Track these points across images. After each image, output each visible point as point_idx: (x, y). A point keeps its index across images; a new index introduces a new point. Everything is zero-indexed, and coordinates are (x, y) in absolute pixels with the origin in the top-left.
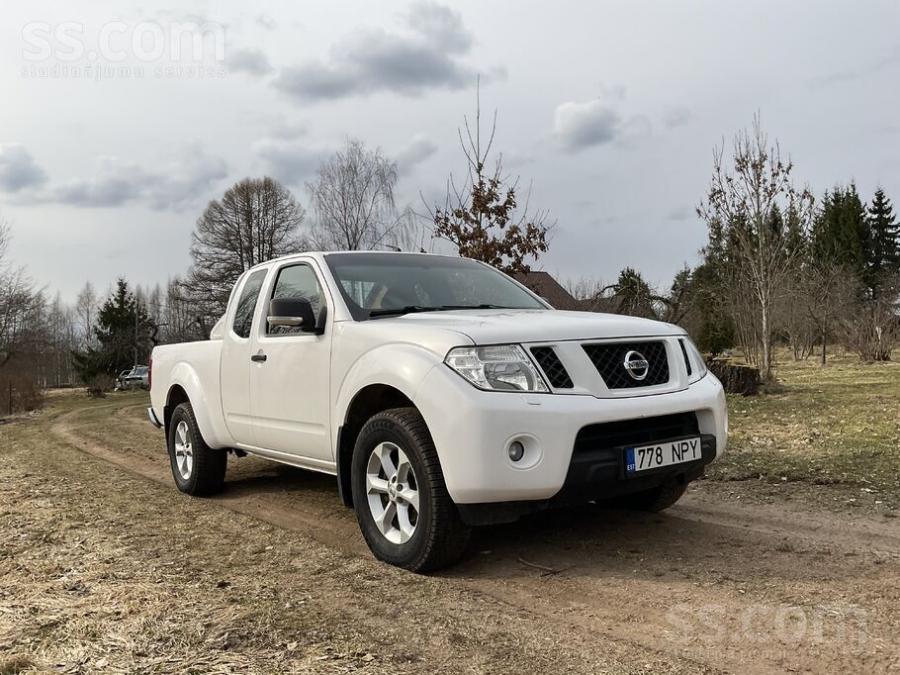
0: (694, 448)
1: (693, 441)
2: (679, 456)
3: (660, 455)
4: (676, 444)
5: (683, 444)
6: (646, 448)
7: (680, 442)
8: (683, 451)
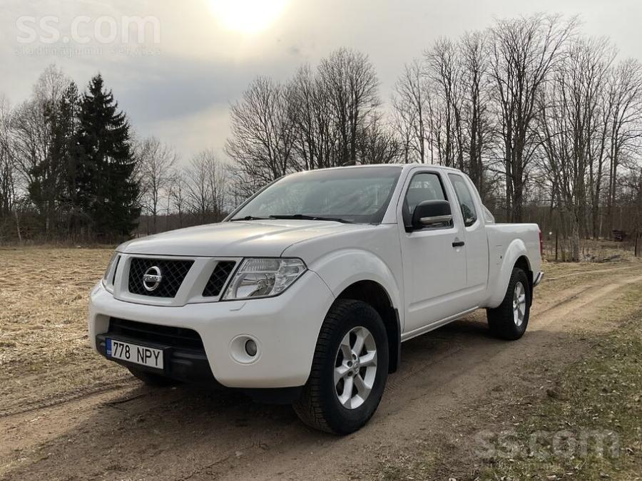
0: (156, 358)
1: (157, 351)
2: (142, 359)
3: (128, 351)
4: (141, 348)
5: (146, 350)
6: (119, 342)
7: (145, 348)
8: (147, 356)
